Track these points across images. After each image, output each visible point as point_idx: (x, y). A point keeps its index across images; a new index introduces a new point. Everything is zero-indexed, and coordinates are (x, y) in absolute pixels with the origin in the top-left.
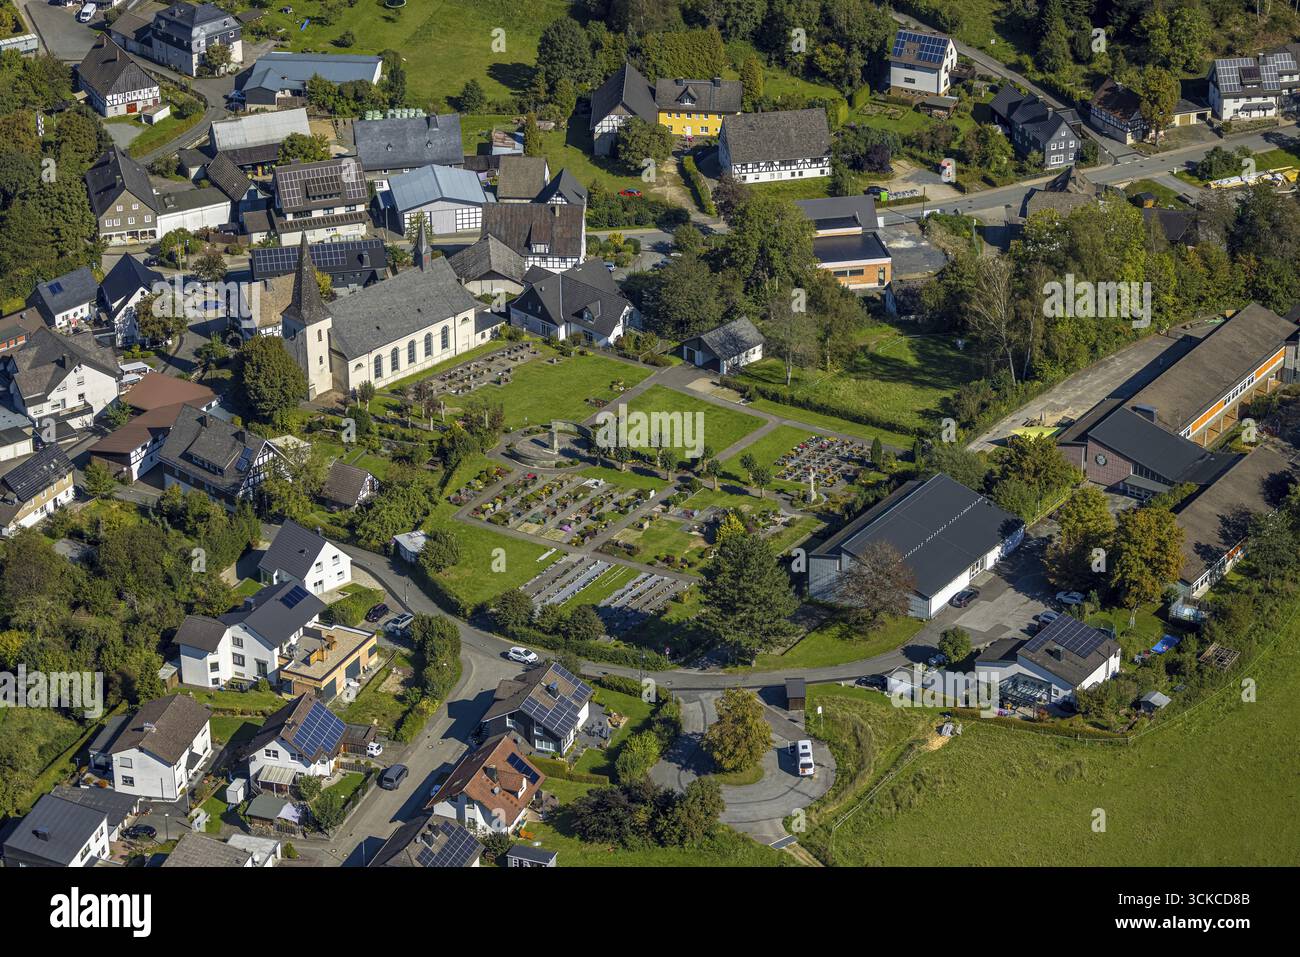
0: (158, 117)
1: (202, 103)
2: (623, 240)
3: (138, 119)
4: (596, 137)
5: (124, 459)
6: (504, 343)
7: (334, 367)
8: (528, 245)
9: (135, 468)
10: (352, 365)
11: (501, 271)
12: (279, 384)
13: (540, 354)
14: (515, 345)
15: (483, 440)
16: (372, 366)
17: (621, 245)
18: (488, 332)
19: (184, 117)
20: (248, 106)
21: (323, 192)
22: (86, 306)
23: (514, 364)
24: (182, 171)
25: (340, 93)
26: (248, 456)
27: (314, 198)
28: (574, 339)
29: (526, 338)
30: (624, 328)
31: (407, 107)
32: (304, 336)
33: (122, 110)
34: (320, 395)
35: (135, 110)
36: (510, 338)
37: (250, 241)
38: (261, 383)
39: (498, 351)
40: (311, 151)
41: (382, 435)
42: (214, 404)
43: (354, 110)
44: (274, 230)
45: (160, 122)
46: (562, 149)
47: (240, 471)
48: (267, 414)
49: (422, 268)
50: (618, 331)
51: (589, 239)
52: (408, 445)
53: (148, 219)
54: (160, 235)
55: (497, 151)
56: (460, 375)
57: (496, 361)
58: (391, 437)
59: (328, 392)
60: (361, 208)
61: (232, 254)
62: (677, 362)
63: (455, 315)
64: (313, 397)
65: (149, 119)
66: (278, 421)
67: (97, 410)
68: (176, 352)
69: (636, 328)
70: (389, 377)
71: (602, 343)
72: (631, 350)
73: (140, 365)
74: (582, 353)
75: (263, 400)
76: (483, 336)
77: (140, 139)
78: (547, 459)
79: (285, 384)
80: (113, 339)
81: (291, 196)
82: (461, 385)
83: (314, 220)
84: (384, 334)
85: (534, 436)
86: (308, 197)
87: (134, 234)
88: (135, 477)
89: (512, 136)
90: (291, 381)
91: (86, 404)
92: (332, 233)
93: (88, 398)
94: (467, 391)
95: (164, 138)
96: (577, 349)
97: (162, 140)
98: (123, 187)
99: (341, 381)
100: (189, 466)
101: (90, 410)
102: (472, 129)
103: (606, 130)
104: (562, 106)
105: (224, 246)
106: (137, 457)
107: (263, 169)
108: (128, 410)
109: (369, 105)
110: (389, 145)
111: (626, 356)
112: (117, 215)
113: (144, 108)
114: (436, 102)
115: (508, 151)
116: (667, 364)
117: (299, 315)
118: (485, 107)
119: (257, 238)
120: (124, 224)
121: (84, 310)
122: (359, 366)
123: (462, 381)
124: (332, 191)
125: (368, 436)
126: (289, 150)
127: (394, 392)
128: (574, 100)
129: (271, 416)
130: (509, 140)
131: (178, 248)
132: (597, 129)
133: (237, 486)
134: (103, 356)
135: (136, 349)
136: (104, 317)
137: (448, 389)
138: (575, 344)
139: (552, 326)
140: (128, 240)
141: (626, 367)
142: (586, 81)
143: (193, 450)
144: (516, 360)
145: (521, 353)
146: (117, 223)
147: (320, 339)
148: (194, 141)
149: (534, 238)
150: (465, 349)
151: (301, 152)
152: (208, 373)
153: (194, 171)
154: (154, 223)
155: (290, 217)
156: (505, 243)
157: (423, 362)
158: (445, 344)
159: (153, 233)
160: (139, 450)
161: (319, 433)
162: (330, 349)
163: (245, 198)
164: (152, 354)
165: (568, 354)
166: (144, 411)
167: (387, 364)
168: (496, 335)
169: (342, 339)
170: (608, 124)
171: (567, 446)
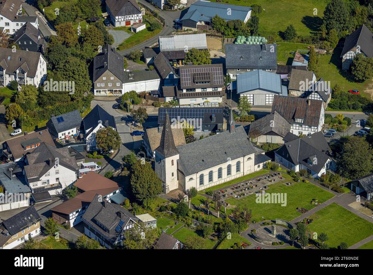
0: (139, 29)
1: (162, 24)
2: (343, 117)
3: (130, 29)
4: (343, 61)
5: (67, 217)
6: (268, 171)
7: (179, 178)
8: (293, 118)
9: (72, 222)
10: (187, 178)
11: (276, 132)
12: (147, 187)
13: (283, 179)
14: (273, 173)
15: (239, 227)
16: (198, 180)
17: (342, 120)
18: (261, 165)
19: (152, 30)
20: (183, 28)
21: (201, 80)
22: (75, 130)
23: (269, 183)
24: (143, 59)
25: (227, 25)
26: (121, 224)
27: (197, 83)
28: (301, 173)
29: (280, 169)
30: (327, 170)
31: (259, 35)
32: (164, 162)
33: (123, 24)
34: (172, 191)
35: (130, 24)
36: (271, 169)
37: (165, 101)
38: (138, 186)
39: (264, 175)
40: (200, 58)
41: (193, 217)
42: (117, 191)
43: (233, 34)
44: (176, 97)
45: (140, 32)
46: (327, 65)
47: (117, 232)
48: (141, 200)
49: (230, 131)
50: (323, 171)
51: (326, 116)
52: (204, 224)
53: (118, 84)
54: (123, 93)
55: (295, 63)
56: (242, 187)
57: (261, 181)
58: (197, 219)
59: (176, 190)
60: (220, 89)
61: (155, 106)
62: (347, 191)
63: (244, 156)
64: (167, 192)
65: (135, 30)
66: (145, 205)
67: (64, 187)
68: (114, 157)
69: (332, 170)
70: (207, 185)
71: (315, 176)
72: (327, 182)
73: (92, 164)
74: (303, 181)
75: (139, 194)
76: (259, 166)
77: (127, 41)
78: (268, 240)
79: (149, 187)
80: (85, 148)
81: (186, 81)
82: (240, 192)
83: (196, 93)
84: (206, 164)
85: (266, 226)
86: (194, 82)
87: (111, 91)
88: (72, 226)
89: (304, 56)
90: (153, 185)
91: (59, 183)
92: (205, 100)
93: (61, 181)
94: (242, 196)
95: (139, 41)
96: (301, 178)
97: (138, 42)
98: (107, 68)
99: (182, 185)
100: (94, 225)
101: (61, 187)
102: (288, 49)
103: (348, 58)
104: (331, 43)
105: (152, 102)
106: (73, 217)
107: (182, 62)
108: (76, 190)
109: (240, 33)
110: (241, 57)
111: (323, 185)
112: (103, 81)
113: (134, 24)
114: (273, 34)
115: (300, 64)
116: (343, 192)
117: (162, 152)
118: (296, 38)
119: (168, 99)
120: (106, 85)
121: (74, 131)
122: (191, 179)
123: (241, 190)
124: (206, 80)
125: (187, 217)
126: (190, 57)
127: (207, 193)
128: (337, 40)
129: (142, 201)
130: (302, 58)
131: (129, 102)
132: (344, 57)
133: (115, 239)
134: (70, 161)
135: (95, 154)
136: (82, 136)
137: (234, 194)
138: (301, 175)
139: (293, 165)
140: (108, 93)
141: (322, 191)
142: (346, 30)
143: (97, 218)
144: (271, 181)
145: (275, 177)
146: (103, 85)
147: (173, 164)
148: (154, 43)
149: (296, 115)
150: (248, 173)
151: (195, 58)
152: (123, 172)
153: (148, 60)
154: (121, 87)
155: (185, 91)
156: (283, 116)
157: (226, 178)
158: (238, 170)
159: (121, 91)
160: (74, 213)
161: (165, 212)
162: (178, 169)
163: (168, 77)
164: (102, 157)
165: (297, 181)
166: (84, 191)
167: (206, 179)
168: (265, 166)
169: (184, 165)
170: (349, 55)
171: (282, 233)
